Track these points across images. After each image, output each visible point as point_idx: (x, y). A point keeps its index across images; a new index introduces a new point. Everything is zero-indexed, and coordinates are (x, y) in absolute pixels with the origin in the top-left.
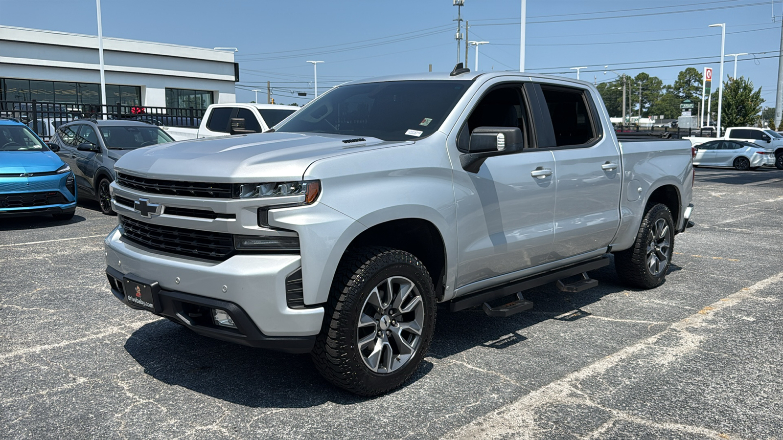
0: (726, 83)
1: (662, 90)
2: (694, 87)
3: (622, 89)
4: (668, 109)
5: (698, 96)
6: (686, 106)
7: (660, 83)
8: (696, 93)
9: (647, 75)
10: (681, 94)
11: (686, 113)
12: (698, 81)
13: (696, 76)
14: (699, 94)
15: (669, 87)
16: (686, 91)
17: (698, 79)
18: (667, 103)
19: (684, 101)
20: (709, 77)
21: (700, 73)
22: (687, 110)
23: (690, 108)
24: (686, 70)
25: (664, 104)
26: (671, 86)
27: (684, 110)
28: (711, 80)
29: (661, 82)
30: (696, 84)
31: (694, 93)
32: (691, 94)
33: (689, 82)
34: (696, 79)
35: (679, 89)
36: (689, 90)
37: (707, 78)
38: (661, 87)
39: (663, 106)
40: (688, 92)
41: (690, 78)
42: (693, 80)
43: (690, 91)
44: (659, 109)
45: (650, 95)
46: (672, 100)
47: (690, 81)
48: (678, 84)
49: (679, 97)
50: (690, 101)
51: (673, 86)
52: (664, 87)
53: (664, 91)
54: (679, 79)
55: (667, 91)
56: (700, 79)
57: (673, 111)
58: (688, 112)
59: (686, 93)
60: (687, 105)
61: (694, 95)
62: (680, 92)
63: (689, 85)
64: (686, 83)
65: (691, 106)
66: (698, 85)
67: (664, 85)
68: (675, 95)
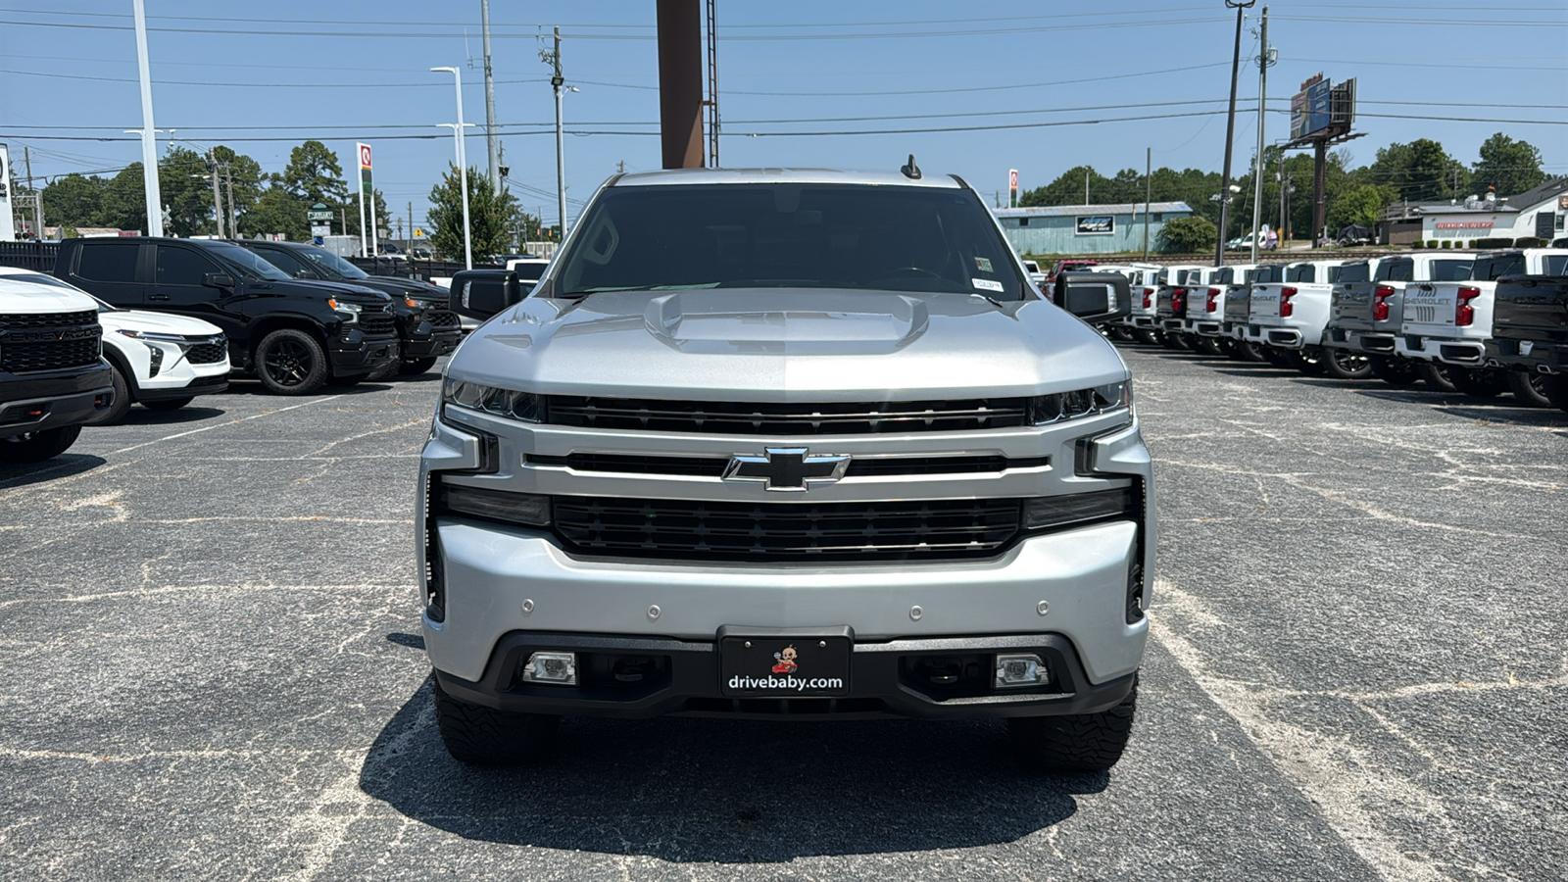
0: (449, 176)
1: (261, 183)
2: (325, 178)
3: (210, 178)
4: (280, 220)
5: (333, 196)
6: (318, 215)
7: (255, 168)
8: (330, 191)
9: (229, 150)
10: (301, 192)
11: (319, 228)
12: (331, 168)
13: (325, 157)
14: (334, 193)
15: (276, 178)
16: (309, 186)
17: (328, 163)
18: (277, 209)
19: (314, 207)
20: (366, 162)
21: (331, 152)
22: (321, 223)
23: (327, 220)
24: (305, 146)
25: (271, 211)
26: (278, 175)
27: (315, 223)
28: (371, 167)
29: (258, 167)
30: (327, 173)
31: (325, 190)
32: (319, 192)
33: (312, 169)
34: (325, 163)
35: (297, 182)
36: (316, 184)
37: (363, 163)
38: (260, 176)
39: (270, 215)
40: (313, 188)
41: (314, 161)
42: (320, 166)
43: (319, 187)
44: (262, 221)
45: (242, 191)
46: (286, 202)
47: (315, 167)
48: (292, 172)
49: (298, 197)
50: (325, 206)
51: (282, 175)
52: (265, 177)
53: (267, 185)
54: (294, 162)
55: (273, 184)
56: (332, 163)
57: (290, 224)
58: (323, 227)
59: (311, 190)
60: (320, 213)
61: (326, 194)
62: (299, 187)
63: (314, 175)
64: (308, 170)
65: (328, 215)
66: (331, 175)
67: (263, 172)
68: (290, 193)
